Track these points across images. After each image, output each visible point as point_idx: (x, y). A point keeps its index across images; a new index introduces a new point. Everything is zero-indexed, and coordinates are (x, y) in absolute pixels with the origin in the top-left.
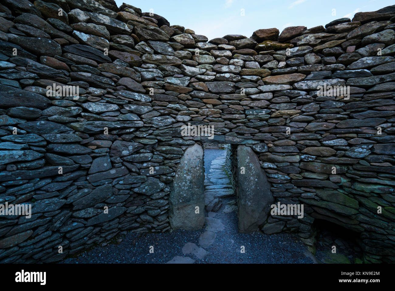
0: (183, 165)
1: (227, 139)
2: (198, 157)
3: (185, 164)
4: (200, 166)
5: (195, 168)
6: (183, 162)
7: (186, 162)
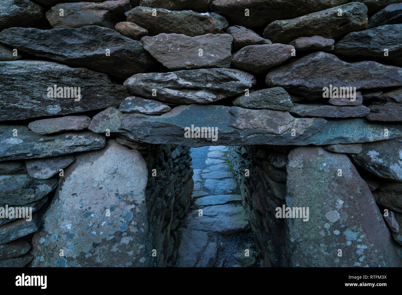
0: (53, 239)
1: (241, 123)
2: (126, 196)
3: (64, 237)
4: (134, 230)
5: (114, 241)
6: (57, 226)
7: (69, 227)
